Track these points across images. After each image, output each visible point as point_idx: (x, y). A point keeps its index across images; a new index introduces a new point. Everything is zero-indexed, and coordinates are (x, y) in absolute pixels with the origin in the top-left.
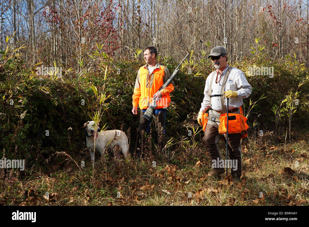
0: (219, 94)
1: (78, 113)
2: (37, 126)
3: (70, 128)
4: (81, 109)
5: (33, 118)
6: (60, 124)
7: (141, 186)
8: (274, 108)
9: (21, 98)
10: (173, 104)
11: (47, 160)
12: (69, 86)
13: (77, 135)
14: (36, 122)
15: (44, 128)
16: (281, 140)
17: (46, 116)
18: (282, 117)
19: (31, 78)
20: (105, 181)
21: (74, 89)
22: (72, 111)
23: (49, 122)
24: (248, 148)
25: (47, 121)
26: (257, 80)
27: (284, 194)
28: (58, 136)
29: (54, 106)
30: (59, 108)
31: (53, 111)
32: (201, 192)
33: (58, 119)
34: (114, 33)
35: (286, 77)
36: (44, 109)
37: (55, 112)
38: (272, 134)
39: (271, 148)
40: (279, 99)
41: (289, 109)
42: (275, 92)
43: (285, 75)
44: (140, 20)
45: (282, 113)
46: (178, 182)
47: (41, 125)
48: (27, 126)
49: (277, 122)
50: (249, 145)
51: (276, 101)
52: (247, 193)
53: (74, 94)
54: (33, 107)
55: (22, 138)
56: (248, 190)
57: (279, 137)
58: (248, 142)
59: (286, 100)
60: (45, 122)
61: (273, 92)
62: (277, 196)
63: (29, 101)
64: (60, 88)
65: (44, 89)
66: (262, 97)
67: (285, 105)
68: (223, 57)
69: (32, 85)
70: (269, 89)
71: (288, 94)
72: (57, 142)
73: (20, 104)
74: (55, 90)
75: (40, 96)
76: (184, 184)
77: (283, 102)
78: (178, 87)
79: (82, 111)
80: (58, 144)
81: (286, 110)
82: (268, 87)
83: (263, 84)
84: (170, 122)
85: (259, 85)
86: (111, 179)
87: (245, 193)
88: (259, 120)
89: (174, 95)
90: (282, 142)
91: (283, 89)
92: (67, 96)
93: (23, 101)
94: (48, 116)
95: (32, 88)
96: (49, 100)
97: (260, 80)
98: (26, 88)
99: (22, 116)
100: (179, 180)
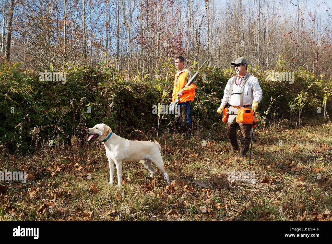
0: (239, 93)
1: (151, 104)
2: (123, 112)
3: (143, 114)
4: (153, 101)
5: (121, 107)
6: (139, 112)
7: (189, 154)
8: (289, 103)
9: (112, 93)
10: (217, 99)
11: (129, 135)
12: (145, 86)
13: (150, 119)
14: (123, 110)
15: (128, 114)
16: (293, 126)
17: (129, 106)
18: (295, 110)
19: (120, 80)
20: (165, 150)
21: (149, 88)
22: (147, 103)
23: (131, 110)
24: (269, 131)
25: (130, 109)
26: (278, 84)
27: (289, 162)
28: (137, 119)
29: (135, 100)
30: (138, 101)
31: (134, 103)
32: (229, 160)
33: (137, 108)
34: (181, 51)
35: (300, 82)
36: (128, 101)
37: (135, 103)
38: (287, 121)
39: (286, 131)
40: (294, 97)
41: (299, 104)
42: (291, 92)
43: (299, 81)
44: (199, 42)
45: (295, 107)
46: (215, 152)
47: (126, 112)
48: (116, 112)
49: (291, 113)
50: (270, 128)
51: (291, 98)
52: (263, 161)
53: (149, 91)
54: (120, 100)
55: (112, 120)
56: (264, 159)
57: (292, 123)
58: (269, 126)
59: (298, 98)
60: (129, 110)
61: (290, 92)
62: (284, 164)
63: (118, 96)
64: (139, 87)
65: (128, 88)
66: (280, 95)
67: (297, 101)
68: (243, 65)
69: (120, 85)
70: (287, 90)
71: (300, 94)
72: (137, 123)
73: (112, 97)
74: (136, 88)
75: (126, 92)
76: (219, 153)
77: (296, 99)
78: (221, 88)
79: (154, 103)
80: (137, 125)
81: (298, 104)
82: (286, 88)
83: (283, 86)
84: (214, 112)
85: (280, 87)
86: (169, 149)
87: (261, 161)
88: (277, 111)
89: (218, 93)
90: (294, 127)
91: (297, 90)
92: (143, 93)
93: (113, 95)
94: (131, 106)
95: (120, 87)
96: (131, 95)
97: (281, 83)
98: (117, 87)
99: (111, 105)
100: (216, 151)
